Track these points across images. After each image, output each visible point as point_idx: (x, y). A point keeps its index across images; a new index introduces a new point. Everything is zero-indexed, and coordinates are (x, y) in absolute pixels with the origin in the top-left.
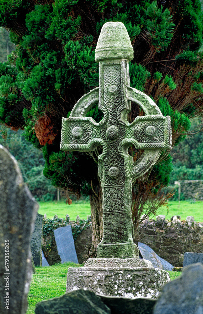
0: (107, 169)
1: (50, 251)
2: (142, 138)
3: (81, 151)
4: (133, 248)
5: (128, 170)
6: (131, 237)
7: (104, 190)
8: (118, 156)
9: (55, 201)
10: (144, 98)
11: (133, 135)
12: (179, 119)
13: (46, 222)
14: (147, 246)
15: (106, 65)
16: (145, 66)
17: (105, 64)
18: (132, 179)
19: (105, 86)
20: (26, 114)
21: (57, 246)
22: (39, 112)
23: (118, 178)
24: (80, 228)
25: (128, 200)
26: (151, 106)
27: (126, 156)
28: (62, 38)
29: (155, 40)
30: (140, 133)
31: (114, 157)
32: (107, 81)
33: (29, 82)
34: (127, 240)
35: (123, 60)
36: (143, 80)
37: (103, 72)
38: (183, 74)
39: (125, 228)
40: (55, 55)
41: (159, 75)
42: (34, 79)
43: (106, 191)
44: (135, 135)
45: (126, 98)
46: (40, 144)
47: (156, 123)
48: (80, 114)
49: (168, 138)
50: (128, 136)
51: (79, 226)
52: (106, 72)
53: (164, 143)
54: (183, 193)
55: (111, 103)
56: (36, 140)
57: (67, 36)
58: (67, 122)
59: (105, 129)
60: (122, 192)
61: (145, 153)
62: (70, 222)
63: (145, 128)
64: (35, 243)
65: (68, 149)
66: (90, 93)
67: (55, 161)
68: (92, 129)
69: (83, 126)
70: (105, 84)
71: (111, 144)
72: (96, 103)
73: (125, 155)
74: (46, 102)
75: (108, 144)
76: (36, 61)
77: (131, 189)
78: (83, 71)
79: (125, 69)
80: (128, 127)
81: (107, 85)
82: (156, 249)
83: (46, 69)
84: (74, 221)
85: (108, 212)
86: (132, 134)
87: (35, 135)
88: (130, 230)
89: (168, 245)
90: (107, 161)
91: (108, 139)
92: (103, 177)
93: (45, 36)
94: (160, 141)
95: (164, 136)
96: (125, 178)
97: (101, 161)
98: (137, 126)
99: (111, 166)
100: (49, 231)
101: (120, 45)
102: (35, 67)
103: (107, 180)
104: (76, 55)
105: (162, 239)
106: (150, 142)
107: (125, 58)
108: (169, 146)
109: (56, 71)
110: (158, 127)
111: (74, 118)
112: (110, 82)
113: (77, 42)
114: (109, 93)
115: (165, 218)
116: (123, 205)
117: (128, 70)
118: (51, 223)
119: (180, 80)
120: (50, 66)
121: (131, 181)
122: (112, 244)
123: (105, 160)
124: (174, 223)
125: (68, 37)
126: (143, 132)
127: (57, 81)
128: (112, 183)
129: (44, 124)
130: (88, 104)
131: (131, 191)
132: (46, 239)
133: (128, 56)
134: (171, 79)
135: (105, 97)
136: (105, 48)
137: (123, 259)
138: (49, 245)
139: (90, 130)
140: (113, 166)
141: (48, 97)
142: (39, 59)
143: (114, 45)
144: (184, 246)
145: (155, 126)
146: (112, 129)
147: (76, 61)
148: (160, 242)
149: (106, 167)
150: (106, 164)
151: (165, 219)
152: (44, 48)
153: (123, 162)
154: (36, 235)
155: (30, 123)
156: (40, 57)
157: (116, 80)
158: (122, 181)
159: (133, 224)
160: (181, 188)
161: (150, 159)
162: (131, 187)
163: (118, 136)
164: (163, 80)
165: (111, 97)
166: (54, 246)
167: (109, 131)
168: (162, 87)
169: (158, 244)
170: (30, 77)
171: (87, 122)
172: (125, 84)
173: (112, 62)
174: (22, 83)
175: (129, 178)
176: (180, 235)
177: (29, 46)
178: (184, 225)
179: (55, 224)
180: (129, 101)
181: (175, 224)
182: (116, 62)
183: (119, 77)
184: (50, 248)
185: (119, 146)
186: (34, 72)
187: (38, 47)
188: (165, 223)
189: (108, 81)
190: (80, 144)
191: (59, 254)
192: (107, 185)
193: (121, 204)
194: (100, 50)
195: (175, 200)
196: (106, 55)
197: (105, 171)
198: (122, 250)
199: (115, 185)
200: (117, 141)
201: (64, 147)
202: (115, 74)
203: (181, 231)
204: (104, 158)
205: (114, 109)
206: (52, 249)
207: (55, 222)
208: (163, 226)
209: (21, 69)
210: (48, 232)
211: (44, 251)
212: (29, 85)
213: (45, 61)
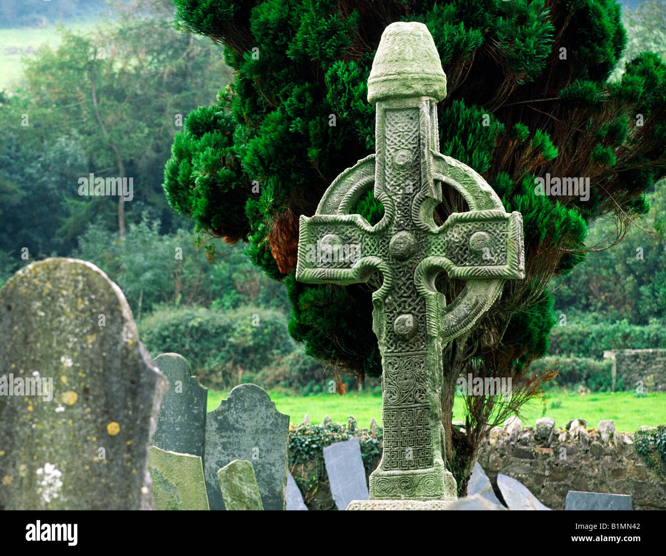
0: (391, 319)
1: (316, 490)
2: (462, 256)
3: (338, 283)
4: (443, 479)
5: (433, 322)
6: (441, 457)
7: (386, 361)
8: (413, 292)
9: (352, 392)
10: (466, 176)
11: (444, 251)
12: (562, 220)
13: (307, 432)
14: (516, 481)
15: (390, 110)
16: (494, 113)
17: (387, 107)
18: (441, 339)
19: (388, 151)
20: (251, 209)
21: (330, 480)
22: (275, 206)
23: (413, 337)
24: (377, 444)
25: (434, 381)
26: (481, 192)
27: (431, 293)
28: (321, 57)
29: (513, 59)
30: (458, 246)
31: (405, 295)
32: (392, 142)
33: (256, 145)
34: (431, 464)
35: (424, 98)
36: (489, 139)
37: (383, 123)
38: (574, 129)
39: (427, 439)
40: (309, 90)
41: (523, 129)
42: (266, 138)
43: (390, 363)
44: (449, 251)
45: (430, 175)
46: (279, 270)
47: (491, 226)
48: (337, 208)
49: (516, 256)
50: (433, 253)
51: (375, 441)
52: (390, 123)
53: (507, 266)
54: (621, 377)
55: (399, 185)
56: (271, 262)
57: (330, 52)
58: (310, 224)
59: (387, 238)
60: (422, 365)
61: (469, 287)
62: (357, 432)
63: (469, 235)
64: (273, 472)
65: (312, 278)
66: (357, 167)
67: (309, 305)
68: (360, 239)
69: (343, 233)
70: (388, 148)
71: (400, 268)
72: (370, 186)
73: (428, 291)
74: (291, 186)
75: (393, 269)
76: (270, 103)
77: (440, 360)
78: (363, 122)
79: (429, 117)
80: (433, 234)
81: (392, 151)
82: (536, 487)
83: (290, 119)
84: (366, 430)
85: (393, 407)
86: (442, 248)
87: (270, 252)
88: (437, 443)
89: (560, 480)
90: (391, 304)
91: (392, 258)
92: (384, 335)
93: (288, 52)
94: (499, 263)
95: (506, 252)
96: (427, 338)
97: (380, 304)
98: (453, 233)
99: (400, 313)
100: (313, 449)
101: (419, 70)
102: (268, 115)
103: (391, 341)
104: (349, 89)
105: (547, 467)
106: (480, 265)
107: (428, 95)
108: (516, 272)
109: (311, 123)
110: (496, 234)
111: (325, 216)
112: (399, 144)
113: (352, 64)
114: (395, 166)
115: (554, 424)
116: (423, 393)
117: (436, 120)
118: (318, 433)
119: (568, 140)
120: (299, 112)
121: (440, 343)
122: (401, 472)
123: (387, 301)
124: (572, 434)
125: (332, 54)
126: (464, 245)
127: (313, 143)
128: (400, 349)
129: (288, 230)
130: (354, 188)
131: (440, 364)
132: (307, 467)
133: (436, 91)
134: (547, 137)
135: (387, 173)
136: (387, 75)
137: (421, 502)
138: (314, 478)
139: (356, 240)
140: (403, 313)
141: (293, 176)
142: (277, 99)
143: (406, 68)
144: (593, 481)
145: (490, 233)
146: (401, 238)
147: (349, 101)
148: (542, 473)
149: (388, 316)
150: (388, 309)
151: (553, 426)
152: (286, 77)
153: (424, 304)
154: (275, 456)
155: (259, 229)
156: (278, 95)
157: (410, 140)
158: (422, 344)
159: (444, 431)
160: (617, 365)
161: (479, 298)
162: (439, 356)
163: (413, 253)
164: (531, 141)
165: (399, 174)
166: (324, 481)
167: (395, 243)
168: (528, 153)
169: (539, 479)
170: (258, 136)
171: (351, 223)
172: (428, 149)
173: (402, 103)
174: (243, 148)
175: (435, 337)
176: (586, 459)
177: (256, 74)
178: (592, 438)
179: (327, 436)
180: (436, 181)
181: (575, 436)
182: (411, 103)
183: (417, 134)
184: (316, 485)
185: (415, 273)
186: (267, 125)
187: (274, 74)
188: (554, 434)
189: (394, 141)
190: (336, 270)
191: (334, 498)
192: (390, 352)
193: (420, 390)
194: (377, 79)
195: (605, 391)
196: (389, 90)
197: (388, 323)
198: (421, 482)
199: (408, 351)
200: (411, 263)
201: (304, 275)
202: (409, 128)
203: (587, 451)
204: (385, 297)
205: (407, 198)
206: (320, 487)
207: (326, 431)
208: (549, 440)
209: (241, 120)
210: (312, 453)
211: (304, 491)
212: (256, 152)
213: (288, 102)
